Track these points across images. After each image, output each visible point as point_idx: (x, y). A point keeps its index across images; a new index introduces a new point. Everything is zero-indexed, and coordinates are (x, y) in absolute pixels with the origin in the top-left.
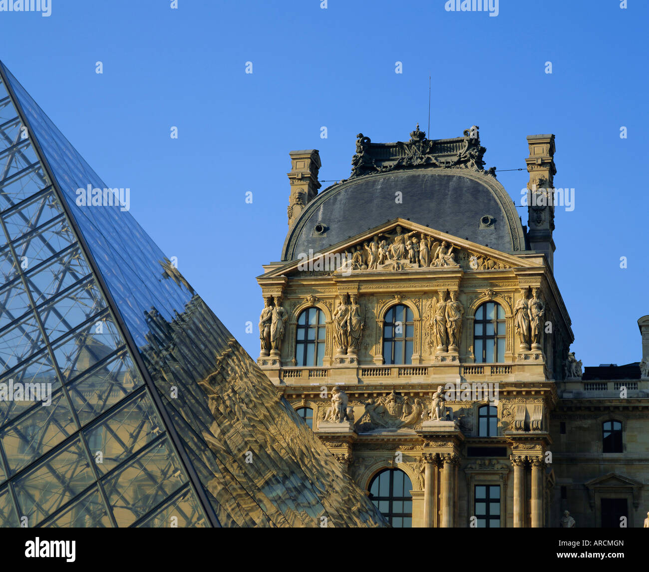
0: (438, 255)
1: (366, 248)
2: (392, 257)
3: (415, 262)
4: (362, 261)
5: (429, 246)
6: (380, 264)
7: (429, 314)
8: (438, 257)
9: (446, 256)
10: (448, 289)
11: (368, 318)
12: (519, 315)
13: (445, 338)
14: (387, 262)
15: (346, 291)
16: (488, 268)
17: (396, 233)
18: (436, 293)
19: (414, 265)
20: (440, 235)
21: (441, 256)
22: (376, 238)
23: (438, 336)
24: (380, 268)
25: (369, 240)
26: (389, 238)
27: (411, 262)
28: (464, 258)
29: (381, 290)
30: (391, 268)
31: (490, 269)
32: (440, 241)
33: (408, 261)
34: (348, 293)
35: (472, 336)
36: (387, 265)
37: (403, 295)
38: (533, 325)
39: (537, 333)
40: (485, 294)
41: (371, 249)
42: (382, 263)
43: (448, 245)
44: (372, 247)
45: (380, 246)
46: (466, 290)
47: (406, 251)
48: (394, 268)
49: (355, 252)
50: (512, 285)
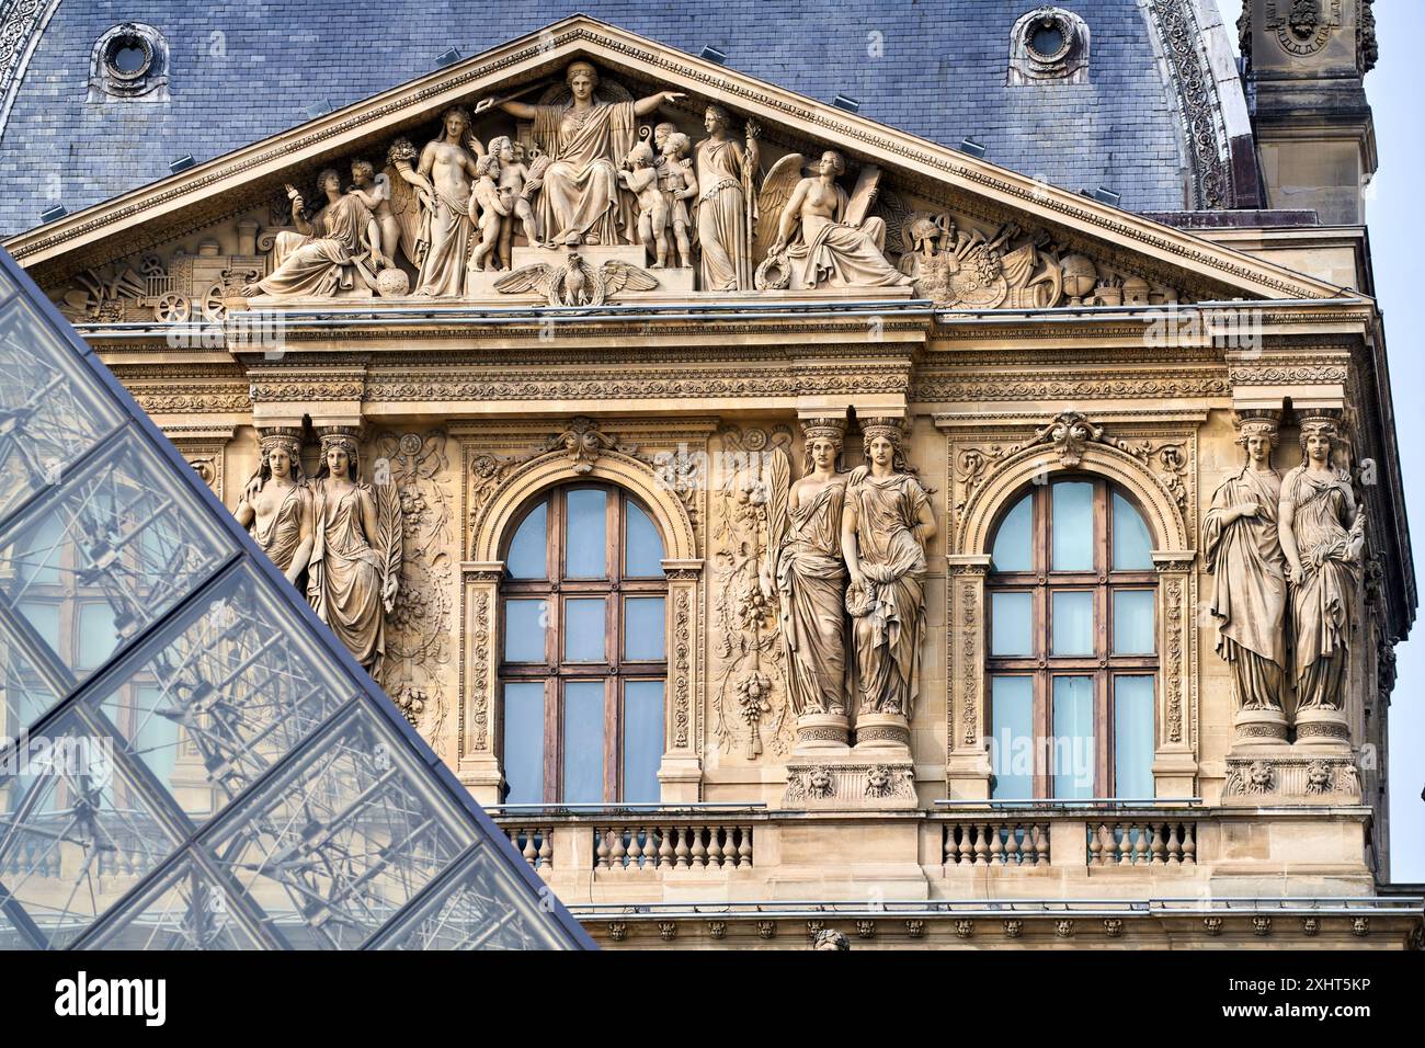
0: (797, 219)
1: (407, 174)
2: (548, 233)
3: (673, 259)
4: (382, 247)
5: (747, 171)
6: (481, 265)
7: (749, 538)
8: (795, 235)
9: (839, 233)
10: (851, 411)
11: (420, 554)
12: (1236, 553)
13: (833, 672)
14: (525, 256)
15: (300, 409)
16: (1064, 299)
17: (566, 96)
18: (786, 425)
19: (666, 276)
20: (810, 118)
21: (813, 227)
22: (455, 121)
23: (804, 656)
24: (483, 288)
25: (423, 131)
26: (530, 121)
27: (651, 259)
28: (935, 240)
29: (489, 407)
30: (545, 288)
31: (1074, 305)
32: (813, 148)
33: (635, 256)
34: (307, 419)
35: (979, 661)
36: (522, 275)
37: (603, 432)
38: (1307, 610)
39: (1327, 648)
40: (1049, 438)
41: (430, 178)
42: (495, 257)
43: (850, 171)
44: (440, 170)
45: (479, 166)
46: (943, 411)
47: (627, 197)
48: (561, 287)
49: (343, 192)
50: (1187, 393)
